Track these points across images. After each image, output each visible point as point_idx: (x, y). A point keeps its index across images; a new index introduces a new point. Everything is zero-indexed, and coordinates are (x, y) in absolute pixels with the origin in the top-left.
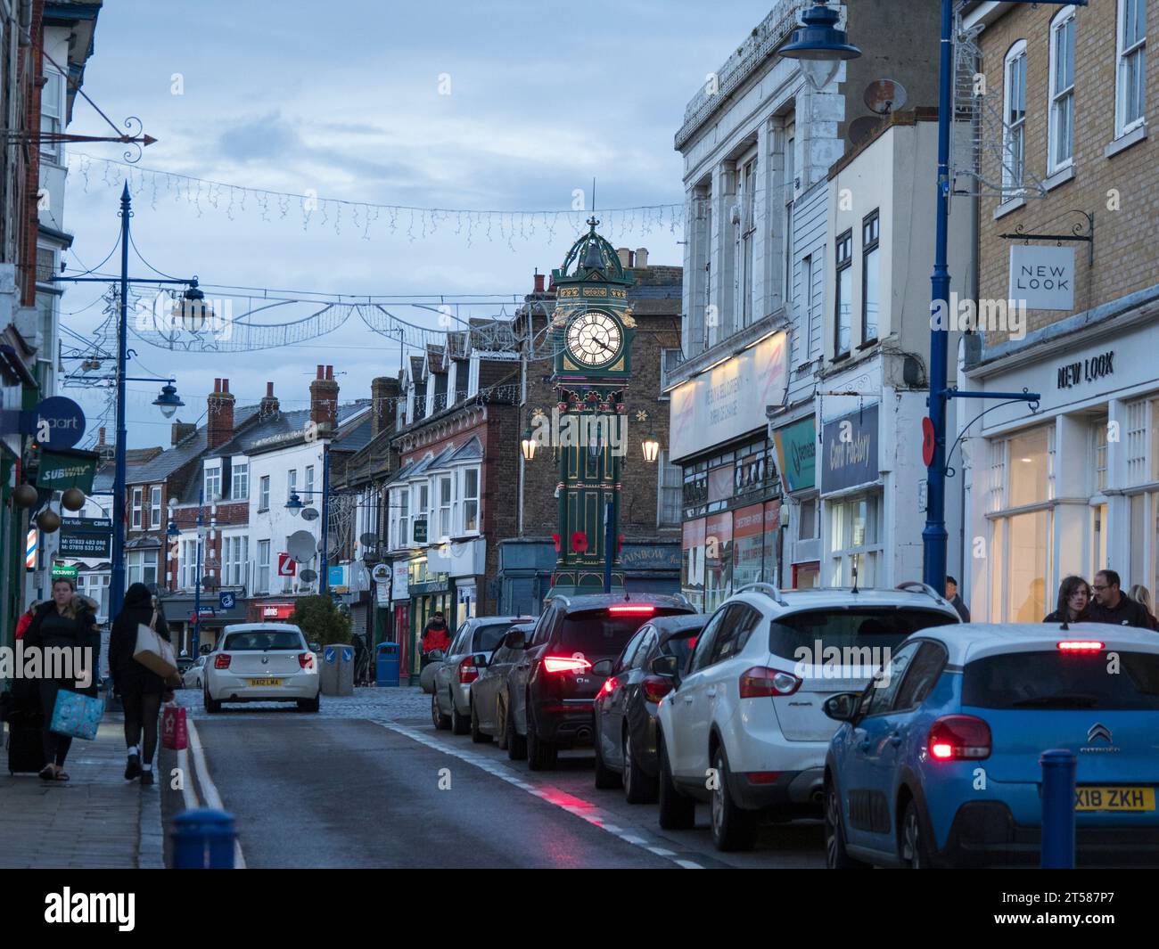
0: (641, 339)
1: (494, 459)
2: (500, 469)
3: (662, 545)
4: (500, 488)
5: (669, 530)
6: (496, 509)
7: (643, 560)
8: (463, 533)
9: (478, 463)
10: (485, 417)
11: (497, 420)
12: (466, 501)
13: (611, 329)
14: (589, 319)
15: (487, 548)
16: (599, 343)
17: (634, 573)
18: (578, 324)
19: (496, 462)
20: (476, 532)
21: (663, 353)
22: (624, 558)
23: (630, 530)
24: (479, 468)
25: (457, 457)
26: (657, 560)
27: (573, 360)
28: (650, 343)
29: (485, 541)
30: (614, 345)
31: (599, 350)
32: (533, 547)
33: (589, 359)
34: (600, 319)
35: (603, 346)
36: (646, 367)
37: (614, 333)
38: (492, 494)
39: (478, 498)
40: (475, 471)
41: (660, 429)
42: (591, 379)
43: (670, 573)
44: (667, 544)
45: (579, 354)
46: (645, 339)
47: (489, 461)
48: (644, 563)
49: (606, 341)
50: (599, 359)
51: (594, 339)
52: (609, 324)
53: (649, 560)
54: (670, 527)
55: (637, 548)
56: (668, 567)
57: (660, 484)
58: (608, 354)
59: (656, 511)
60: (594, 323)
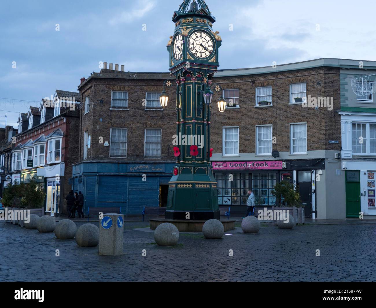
0: (138, 88)
1: (68, 136)
2: (70, 139)
3: (149, 163)
4: (70, 146)
5: (149, 158)
6: (68, 153)
7: (141, 169)
8: (54, 162)
9: (61, 138)
10: (65, 121)
11: (70, 122)
12: (56, 151)
13: (209, 41)
14: (198, 34)
15: (65, 167)
16: (204, 47)
17: (137, 174)
18: (194, 36)
19: (69, 137)
20: (60, 161)
21: (146, 94)
22: (133, 168)
23: (133, 158)
24: (61, 140)
25: (53, 135)
26: (146, 169)
27: (191, 55)
28: (141, 90)
29: (64, 164)
30: (210, 49)
31: (204, 51)
32: (96, 164)
33: (198, 55)
34: (204, 35)
35: (205, 49)
36: (140, 98)
37: (210, 43)
38: (67, 148)
39: (60, 150)
40: (59, 140)
41: (145, 121)
42: (200, 65)
43: (152, 174)
44: (151, 163)
45: (194, 51)
46: (140, 88)
47: (66, 137)
48: (141, 170)
49: (206, 46)
50: (203, 55)
51: (201, 45)
52: (208, 38)
53: (143, 169)
54: (149, 157)
55: (139, 165)
56: (151, 172)
57: (145, 141)
58: (208, 53)
59: (144, 151)
60: (201, 37)
